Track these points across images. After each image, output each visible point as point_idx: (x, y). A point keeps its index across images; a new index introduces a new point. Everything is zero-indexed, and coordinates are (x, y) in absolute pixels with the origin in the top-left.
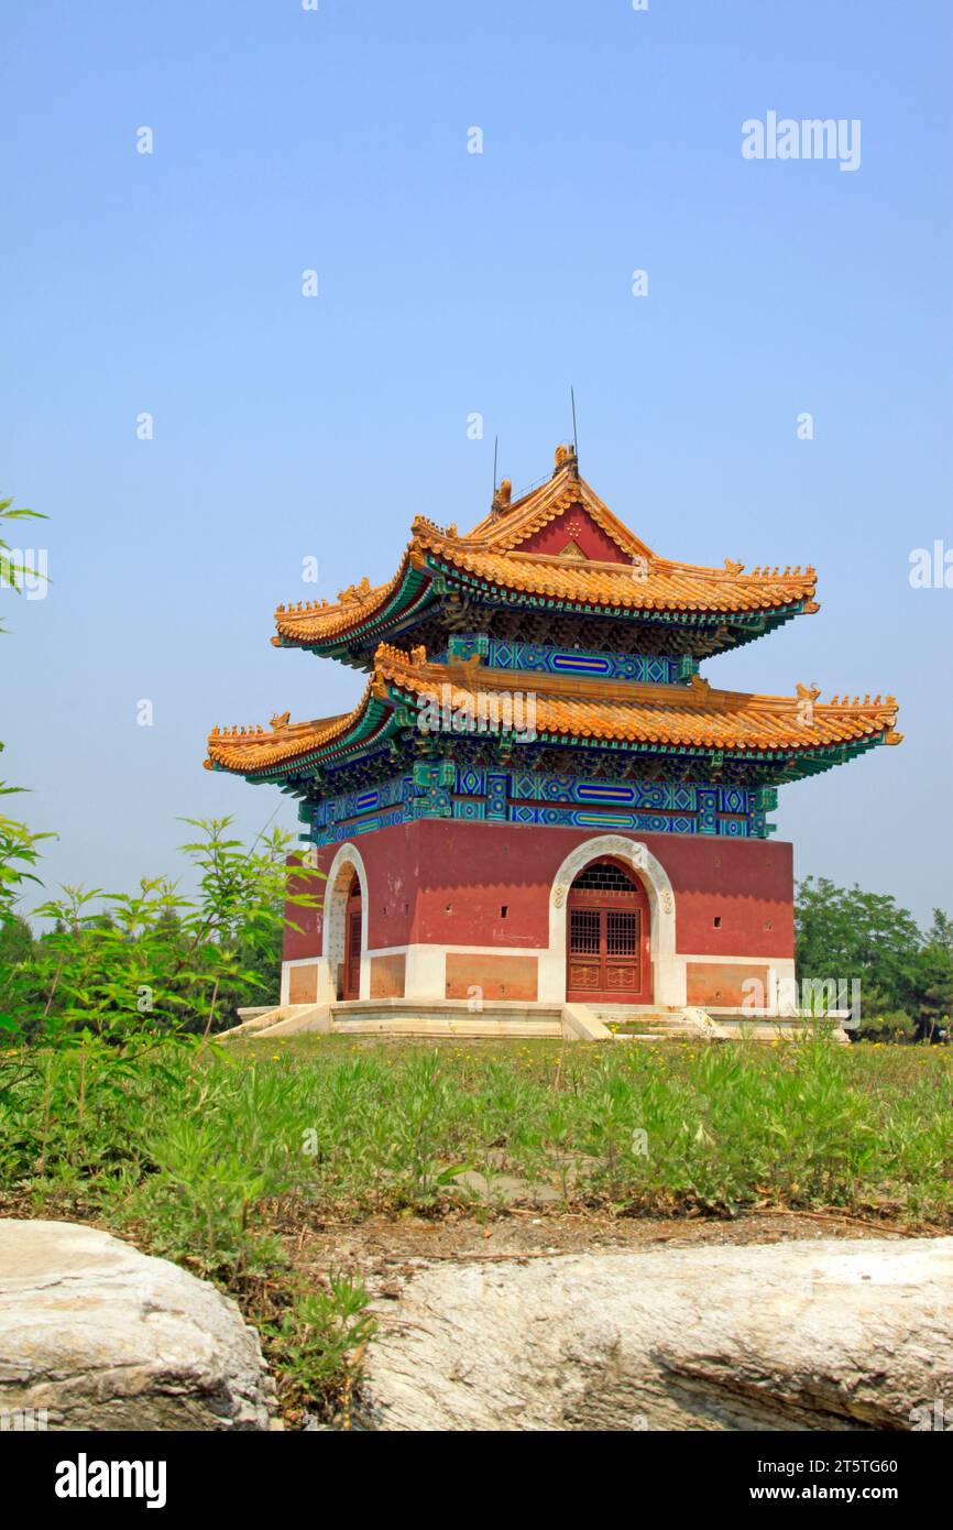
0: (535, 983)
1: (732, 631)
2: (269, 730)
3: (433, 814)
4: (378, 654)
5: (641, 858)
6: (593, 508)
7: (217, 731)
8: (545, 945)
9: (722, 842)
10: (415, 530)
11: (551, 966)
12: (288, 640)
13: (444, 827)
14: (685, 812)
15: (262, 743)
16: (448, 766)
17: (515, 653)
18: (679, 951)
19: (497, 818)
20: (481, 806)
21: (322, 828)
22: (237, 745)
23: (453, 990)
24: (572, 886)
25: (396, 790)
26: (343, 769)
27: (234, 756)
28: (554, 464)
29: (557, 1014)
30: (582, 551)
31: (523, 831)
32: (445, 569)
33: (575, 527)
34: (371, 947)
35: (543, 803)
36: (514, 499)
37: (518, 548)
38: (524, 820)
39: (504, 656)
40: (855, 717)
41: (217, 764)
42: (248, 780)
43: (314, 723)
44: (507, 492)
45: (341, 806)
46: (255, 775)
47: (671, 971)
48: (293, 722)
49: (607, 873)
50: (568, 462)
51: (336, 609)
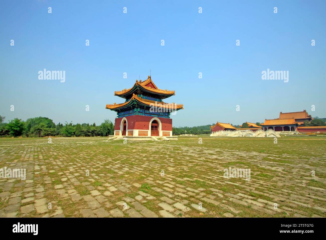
0: (148, 134)
1: (166, 97)
2: (113, 105)
3: (137, 114)
4: (133, 95)
5: (158, 120)
6: (152, 82)
7: (107, 104)
8: (149, 130)
9: (166, 119)
10: (136, 81)
11: (149, 132)
12: (116, 95)
13: (138, 116)
14: (162, 115)
15: (113, 106)
16: (139, 109)
17: (145, 97)
18: (162, 130)
19: (144, 115)
20: (142, 114)
21: (120, 116)
22: (110, 106)
23: (139, 135)
24: (152, 123)
25: (131, 112)
26: (123, 109)
27: (109, 107)
28: (148, 78)
29: (151, 138)
30: (151, 87)
31: (146, 117)
32: (139, 86)
33: (150, 84)
34: (128, 129)
35: (148, 114)
36: (142, 82)
37: (145, 86)
38: (147, 115)
39: (144, 97)
40: (179, 106)
41: (107, 108)
42: (111, 110)
43: (119, 104)
44: (141, 81)
45: (123, 113)
46: (112, 109)
47: (161, 132)
48: (116, 104)
49: (155, 122)
50: (150, 77)
51: (122, 92)
